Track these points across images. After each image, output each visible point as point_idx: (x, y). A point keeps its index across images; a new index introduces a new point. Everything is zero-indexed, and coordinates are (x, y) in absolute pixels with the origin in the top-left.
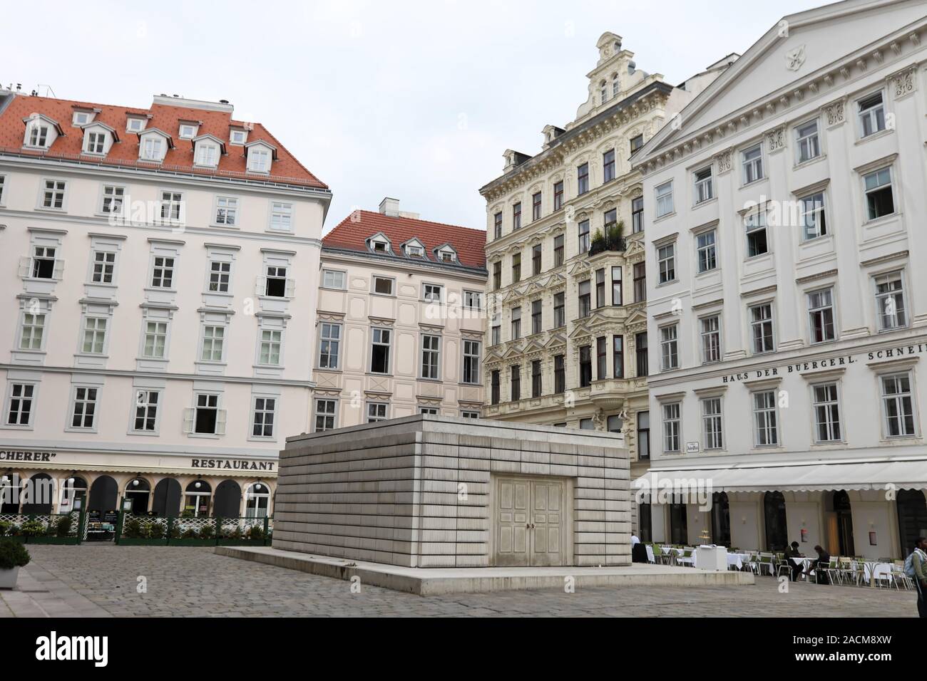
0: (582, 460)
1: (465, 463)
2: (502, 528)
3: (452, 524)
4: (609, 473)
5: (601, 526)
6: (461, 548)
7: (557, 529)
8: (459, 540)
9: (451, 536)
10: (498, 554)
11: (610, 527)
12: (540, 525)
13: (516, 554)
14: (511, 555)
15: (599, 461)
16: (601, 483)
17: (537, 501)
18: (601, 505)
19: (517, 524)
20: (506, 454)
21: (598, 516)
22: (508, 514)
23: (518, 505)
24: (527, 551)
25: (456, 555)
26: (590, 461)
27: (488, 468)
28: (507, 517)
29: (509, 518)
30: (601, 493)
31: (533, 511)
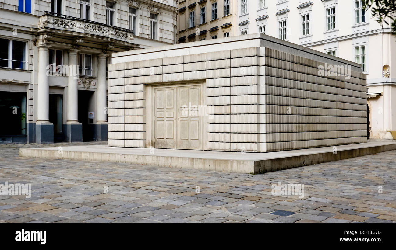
0: (209, 65)
1: (128, 81)
2: (158, 123)
4: (234, 72)
6: (127, 135)
7: (197, 122)
8: (126, 130)
10: (155, 139)
11: (235, 119)
12: (184, 119)
13: (168, 140)
14: (165, 141)
15: (226, 63)
16: (227, 81)
17: (182, 102)
19: (167, 119)
21: (225, 109)
22: (161, 112)
23: (168, 106)
24: (175, 138)
25: (125, 139)
26: (217, 64)
27: (141, 82)
28: (161, 114)
29: (162, 115)
30: (227, 91)
31: (178, 109)
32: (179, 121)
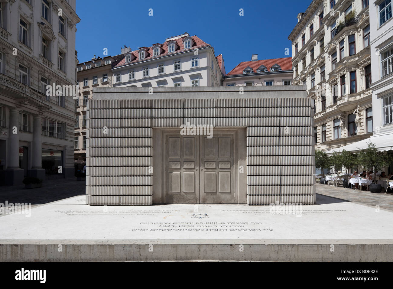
0: (252, 112)
1: (126, 123)
2: (171, 174)
3: (116, 171)
5: (276, 170)
6: (124, 190)
7: (228, 173)
8: (122, 183)
9: (115, 181)
10: (167, 194)
11: (286, 170)
12: (210, 170)
16: (275, 131)
18: (276, 150)
20: (169, 112)
21: (272, 160)
22: (176, 162)
23: (186, 155)
24: (197, 192)
25: (120, 195)
26: (261, 112)
27: (150, 125)
28: (176, 165)
29: (178, 166)
30: (275, 140)
31: (202, 159)
32: (202, 173)
